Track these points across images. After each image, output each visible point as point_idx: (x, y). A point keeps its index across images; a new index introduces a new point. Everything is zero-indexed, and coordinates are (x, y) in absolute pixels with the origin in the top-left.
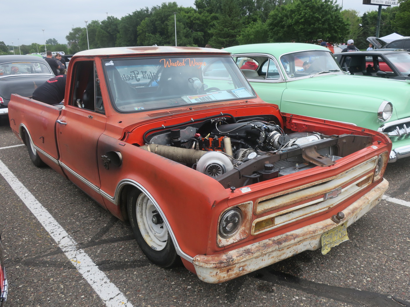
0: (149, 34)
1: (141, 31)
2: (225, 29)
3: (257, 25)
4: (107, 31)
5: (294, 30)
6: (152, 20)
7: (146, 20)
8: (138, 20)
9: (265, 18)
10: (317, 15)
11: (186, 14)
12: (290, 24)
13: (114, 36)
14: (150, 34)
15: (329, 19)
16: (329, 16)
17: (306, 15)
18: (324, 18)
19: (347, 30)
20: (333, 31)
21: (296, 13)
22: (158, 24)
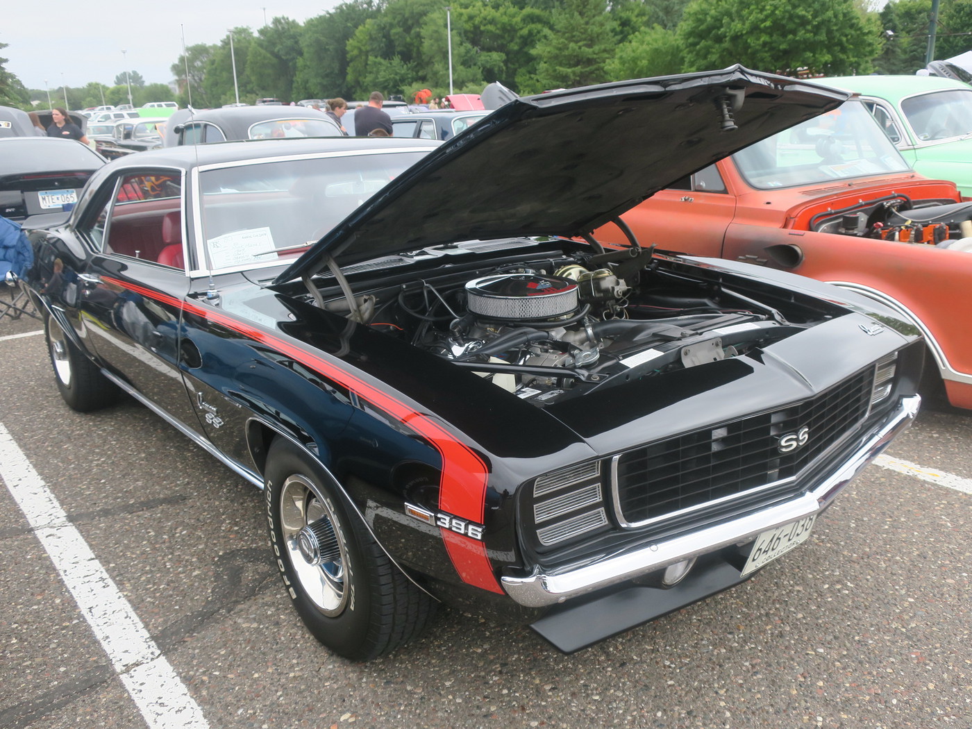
0: (376, 57)
1: (356, 52)
2: (572, 45)
3: (654, 36)
4: (273, 53)
5: (747, 46)
6: (383, 25)
7: (367, 26)
8: (349, 24)
9: (665, 18)
10: (801, 11)
11: (463, 11)
12: (739, 34)
13: (291, 64)
14: (379, 59)
15: (829, 21)
16: (830, 14)
17: (777, 12)
18: (819, 19)
19: (870, 44)
20: (837, 48)
21: (752, 7)
22: (397, 34)
